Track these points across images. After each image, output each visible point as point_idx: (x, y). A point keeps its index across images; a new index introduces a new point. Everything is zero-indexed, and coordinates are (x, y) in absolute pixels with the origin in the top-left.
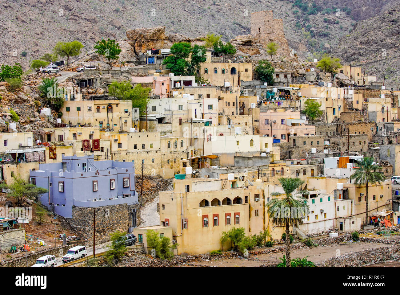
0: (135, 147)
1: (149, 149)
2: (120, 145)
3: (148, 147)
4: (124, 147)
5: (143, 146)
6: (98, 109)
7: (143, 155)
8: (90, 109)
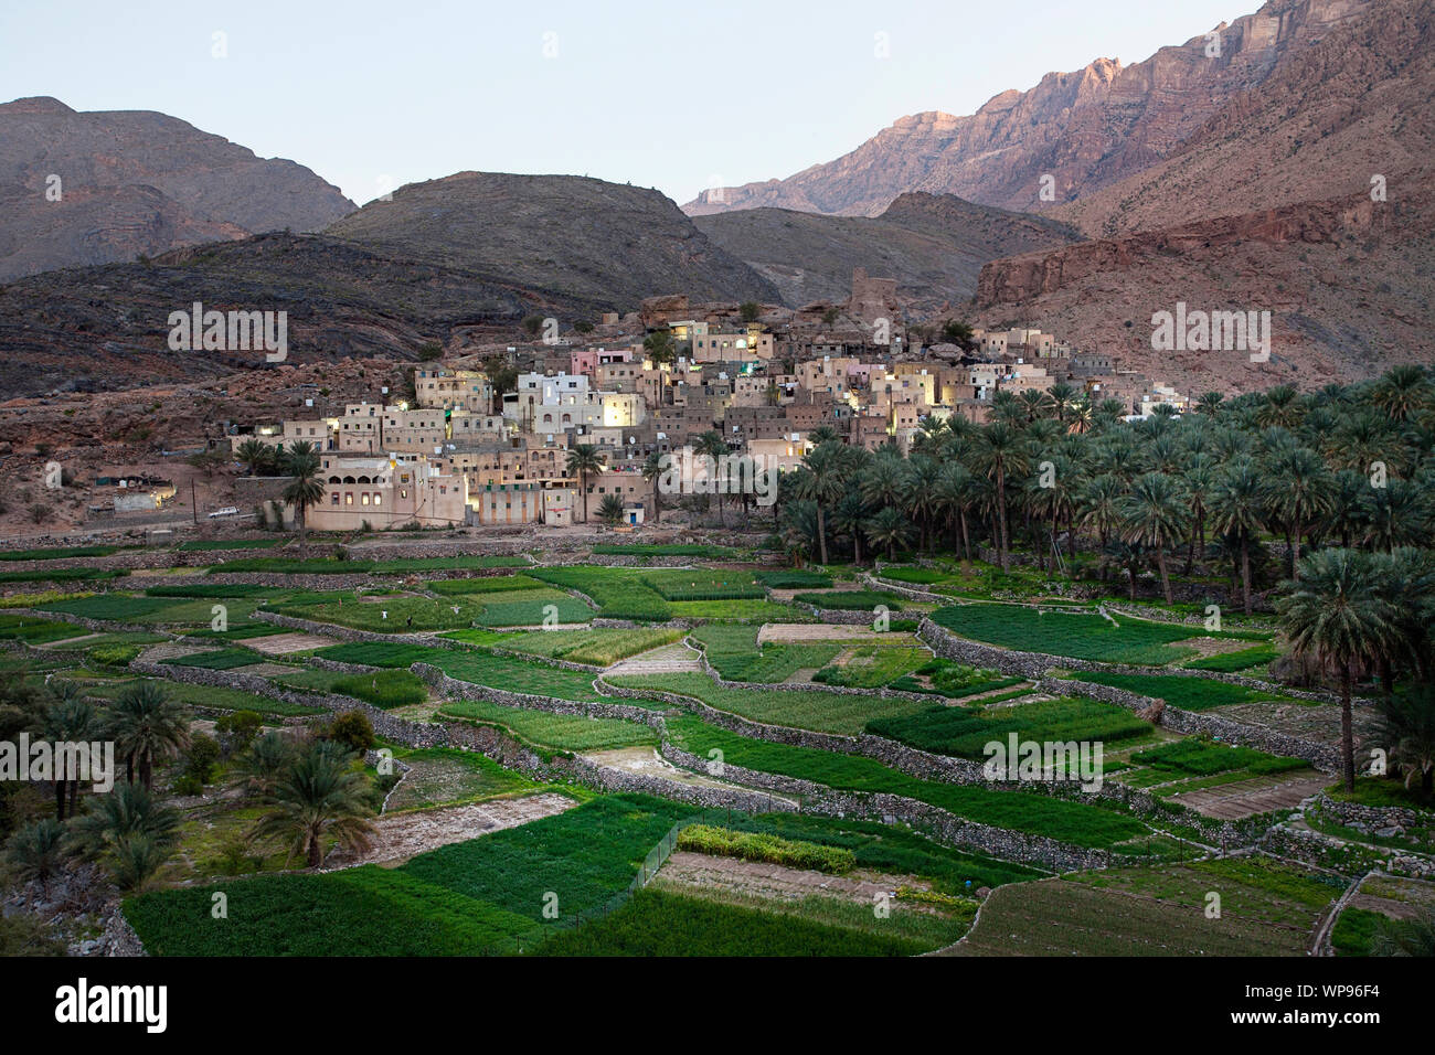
0: (412, 425)
1: (430, 427)
2: (393, 423)
3: (428, 425)
4: (399, 424)
5: (422, 424)
6: (441, 386)
7: (422, 434)
8: (431, 387)
